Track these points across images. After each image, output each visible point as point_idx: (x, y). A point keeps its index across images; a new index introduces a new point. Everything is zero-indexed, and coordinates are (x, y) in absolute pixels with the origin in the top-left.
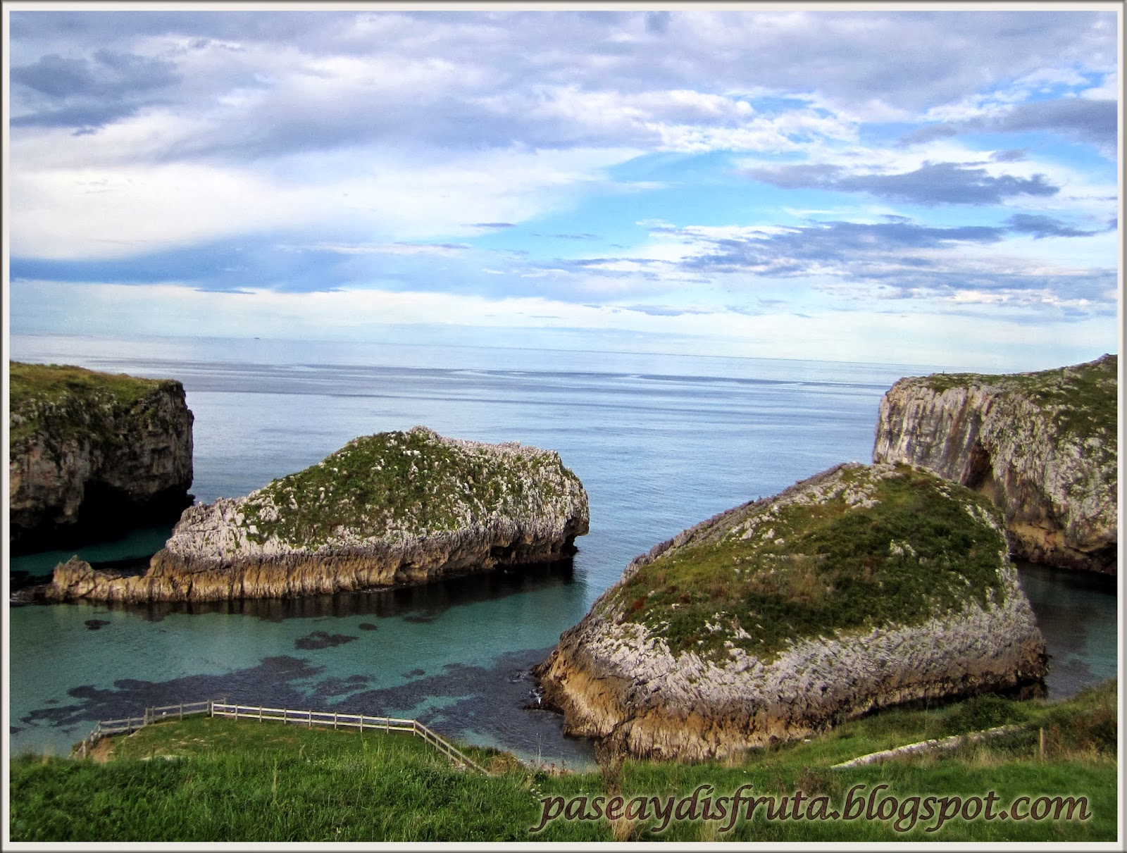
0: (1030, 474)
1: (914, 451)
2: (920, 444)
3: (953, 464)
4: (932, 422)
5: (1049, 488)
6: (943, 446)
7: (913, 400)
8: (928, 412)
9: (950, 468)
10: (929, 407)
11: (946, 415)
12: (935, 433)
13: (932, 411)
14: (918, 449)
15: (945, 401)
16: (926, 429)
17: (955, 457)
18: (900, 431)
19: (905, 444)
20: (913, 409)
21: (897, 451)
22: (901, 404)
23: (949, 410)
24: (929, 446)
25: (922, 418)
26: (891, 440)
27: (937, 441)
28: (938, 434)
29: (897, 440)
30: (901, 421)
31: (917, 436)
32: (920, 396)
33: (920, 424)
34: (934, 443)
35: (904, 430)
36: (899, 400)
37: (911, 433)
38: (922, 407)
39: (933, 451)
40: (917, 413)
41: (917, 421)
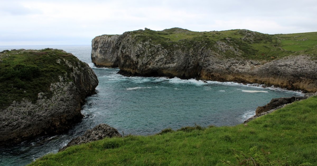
0: (127, 53)
1: (102, 52)
2: (104, 50)
3: (114, 54)
4: (107, 45)
5: (132, 56)
6: (110, 50)
7: (102, 39)
8: (106, 42)
9: (112, 56)
10: (107, 41)
11: (111, 42)
12: (108, 47)
13: (107, 42)
14: (103, 52)
15: (111, 39)
16: (105, 46)
17: (114, 53)
18: (98, 47)
19: (99, 50)
20: (102, 42)
21: (96, 53)
22: (98, 41)
23: (113, 41)
24: (106, 50)
25: (104, 43)
26: (95, 50)
27: (109, 49)
28: (109, 47)
29: (97, 50)
30: (98, 45)
31: (103, 48)
32: (104, 38)
33: (104, 45)
34: (108, 50)
35: (99, 47)
36: (98, 40)
37: (101, 48)
38: (104, 41)
39: (108, 52)
40: (103, 42)
41: (103, 44)
